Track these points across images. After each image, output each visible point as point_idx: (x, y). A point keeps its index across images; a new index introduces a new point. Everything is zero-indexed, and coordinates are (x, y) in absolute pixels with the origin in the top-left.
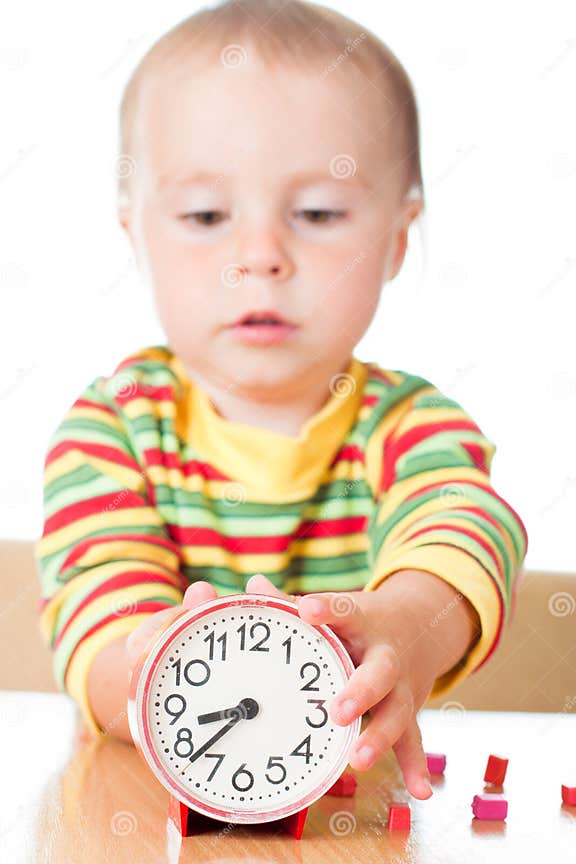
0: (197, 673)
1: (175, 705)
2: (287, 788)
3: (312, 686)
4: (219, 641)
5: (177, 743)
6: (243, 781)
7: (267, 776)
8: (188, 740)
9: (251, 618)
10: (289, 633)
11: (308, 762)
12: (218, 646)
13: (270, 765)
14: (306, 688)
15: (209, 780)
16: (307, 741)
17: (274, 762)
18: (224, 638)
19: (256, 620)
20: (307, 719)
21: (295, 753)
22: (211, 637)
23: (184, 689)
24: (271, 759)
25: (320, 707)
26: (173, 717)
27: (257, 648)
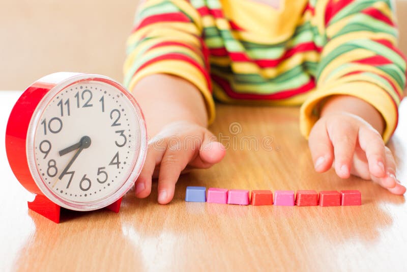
0: (55, 125)
1: (45, 147)
2: (109, 185)
3: (117, 123)
4: (65, 104)
5: (48, 169)
6: (85, 184)
7: (98, 179)
8: (54, 166)
9: (81, 87)
10: (102, 94)
11: (118, 167)
12: (65, 107)
13: (99, 173)
14: (114, 124)
15: (68, 187)
16: (117, 155)
17: (101, 170)
18: (68, 102)
19: (84, 89)
20: (116, 142)
21: (112, 163)
22: (61, 103)
23: (50, 136)
24: (99, 169)
25: (122, 135)
26: (45, 154)
27: (86, 105)
